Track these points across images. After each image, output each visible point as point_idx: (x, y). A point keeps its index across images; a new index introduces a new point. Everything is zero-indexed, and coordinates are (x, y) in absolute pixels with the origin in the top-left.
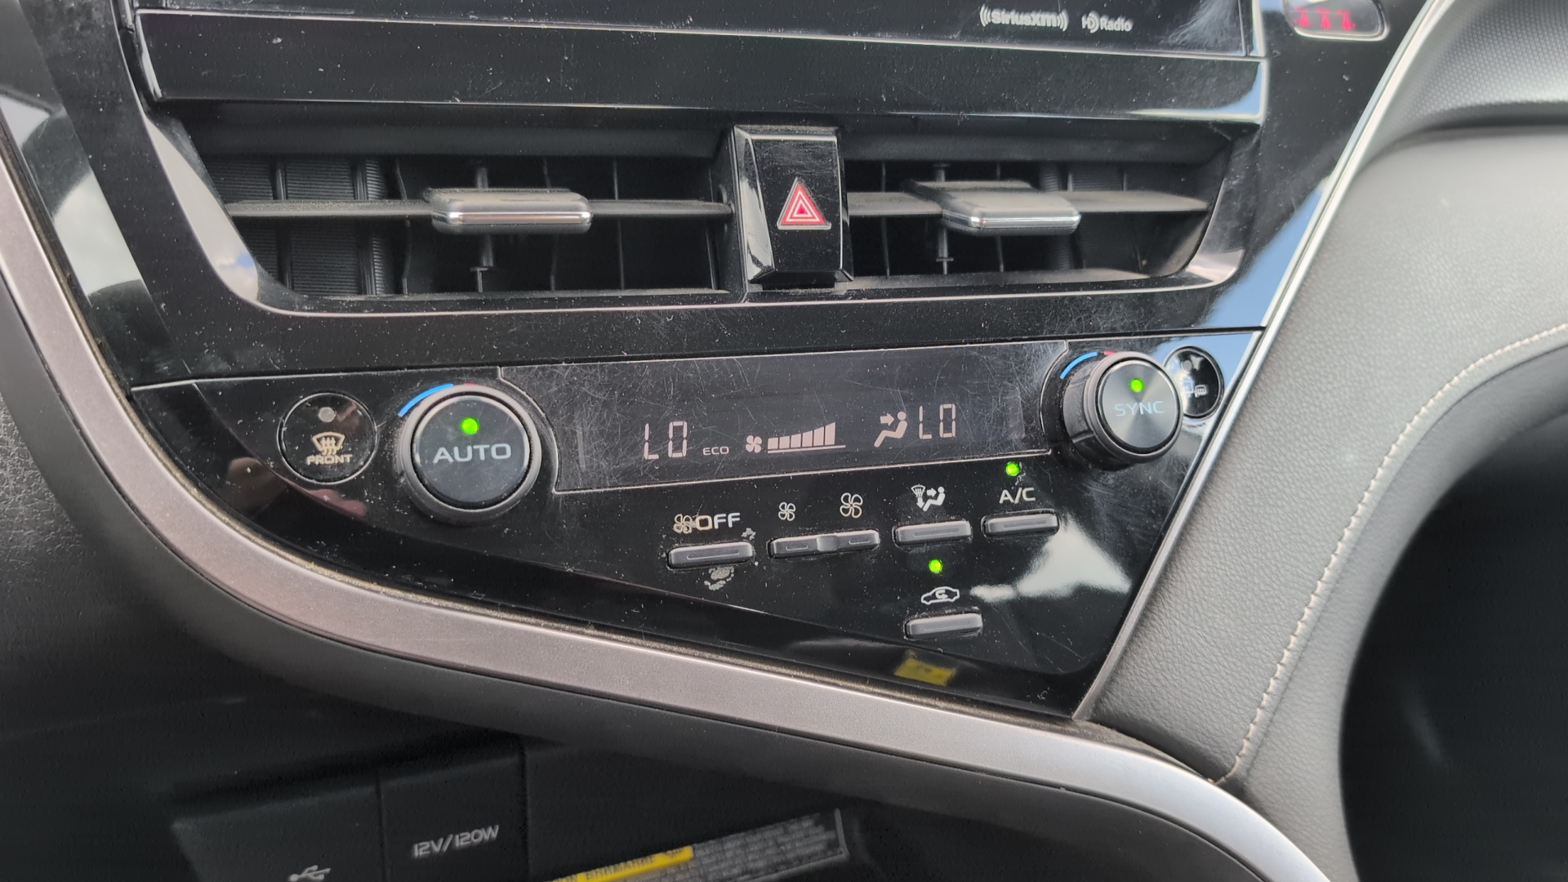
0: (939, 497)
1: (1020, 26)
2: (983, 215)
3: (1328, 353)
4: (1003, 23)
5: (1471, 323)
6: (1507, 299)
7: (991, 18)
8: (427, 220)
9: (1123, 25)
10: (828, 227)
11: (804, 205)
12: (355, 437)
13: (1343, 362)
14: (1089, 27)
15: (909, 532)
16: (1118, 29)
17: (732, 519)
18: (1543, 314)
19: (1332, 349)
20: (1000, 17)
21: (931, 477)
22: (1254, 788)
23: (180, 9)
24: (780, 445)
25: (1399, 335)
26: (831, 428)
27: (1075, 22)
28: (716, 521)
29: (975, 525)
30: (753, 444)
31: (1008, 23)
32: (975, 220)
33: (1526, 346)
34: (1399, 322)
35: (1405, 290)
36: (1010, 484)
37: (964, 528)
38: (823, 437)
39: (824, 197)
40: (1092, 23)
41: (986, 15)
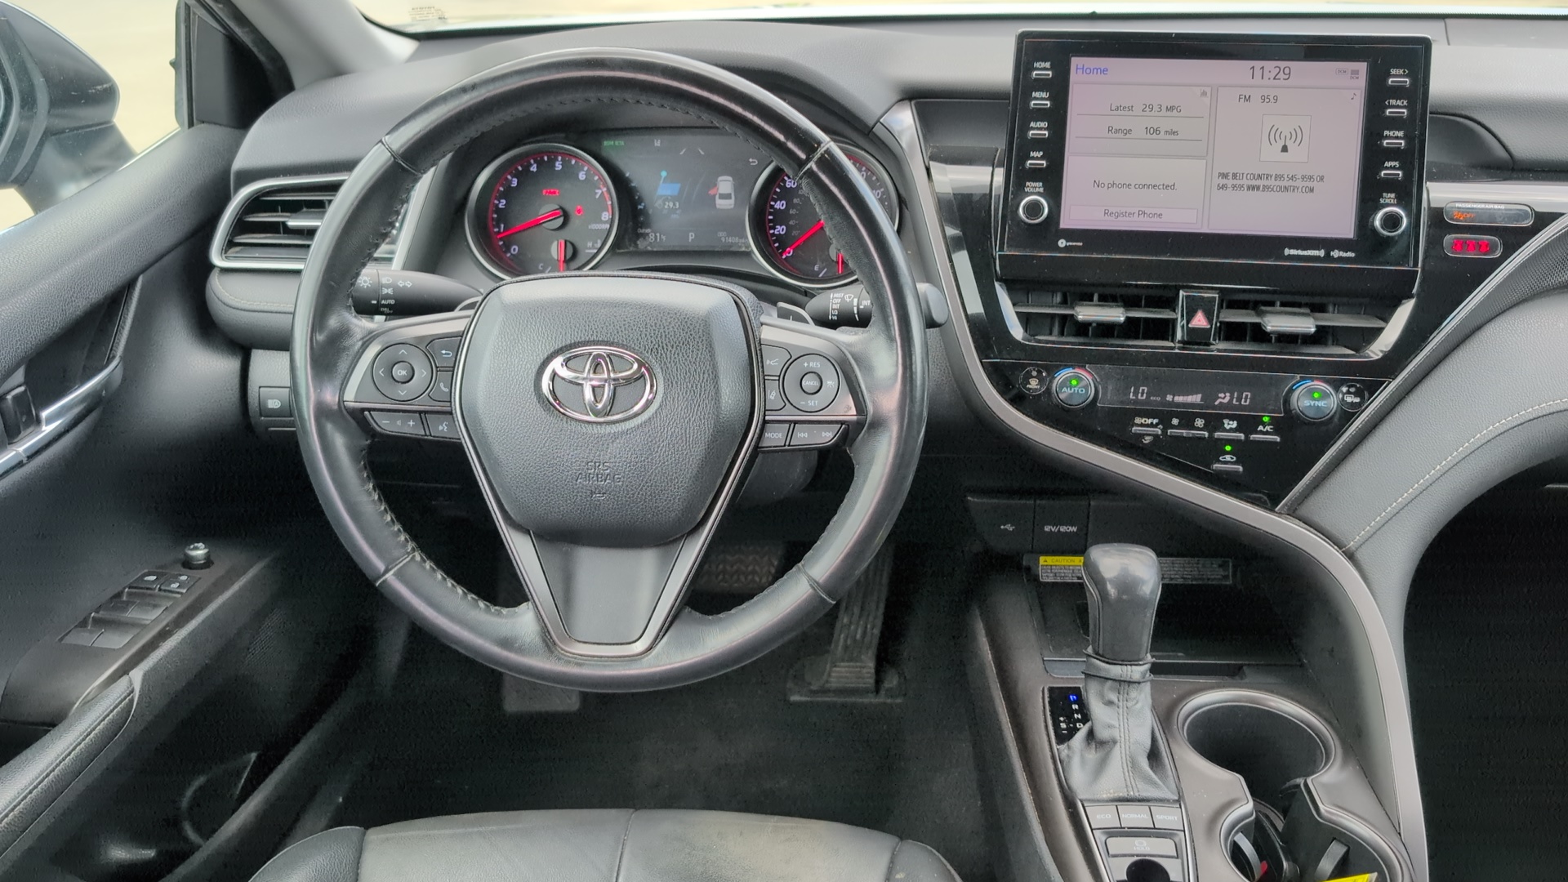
0: (1234, 424)
1: (1302, 255)
2: (1272, 326)
4: (1294, 254)
7: (1290, 252)
8: (1073, 315)
9: (1350, 254)
10: (1209, 327)
11: (1201, 319)
12: (1041, 381)
14: (1334, 255)
15: (1218, 434)
16: (1347, 256)
17: (1155, 421)
20: (1293, 252)
21: (1232, 418)
23: (1009, 252)
24: (1179, 399)
26: (1200, 396)
27: (1327, 253)
28: (1149, 421)
29: (1247, 437)
30: (1169, 398)
31: (1297, 254)
32: (1269, 327)
36: (1264, 425)
37: (1242, 436)
38: (1196, 398)
39: (1209, 316)
40: (1336, 254)
41: (1287, 252)
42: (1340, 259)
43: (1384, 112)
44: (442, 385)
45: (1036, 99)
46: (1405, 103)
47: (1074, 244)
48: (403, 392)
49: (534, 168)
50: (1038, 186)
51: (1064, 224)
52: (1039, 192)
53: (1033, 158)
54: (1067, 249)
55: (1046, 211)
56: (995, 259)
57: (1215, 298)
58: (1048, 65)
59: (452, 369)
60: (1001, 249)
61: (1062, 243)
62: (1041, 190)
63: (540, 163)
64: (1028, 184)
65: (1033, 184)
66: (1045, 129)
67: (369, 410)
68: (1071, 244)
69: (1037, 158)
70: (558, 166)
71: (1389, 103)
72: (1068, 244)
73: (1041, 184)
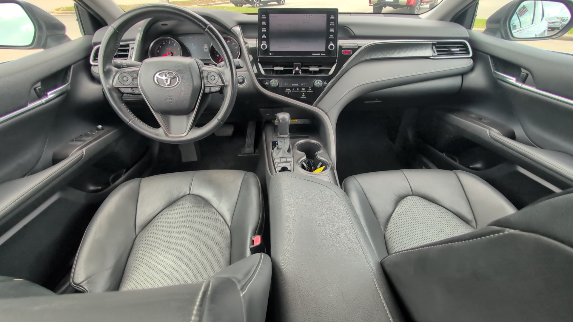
0: (304, 89)
2: (311, 70)
8: (274, 69)
9: (325, 54)
10: (299, 70)
12: (268, 83)
15: (301, 91)
17: (290, 89)
21: (304, 88)
22: (328, 113)
24: (294, 85)
27: (320, 54)
28: (288, 89)
29: (307, 91)
30: (292, 85)
31: (315, 55)
36: (310, 89)
37: (306, 91)
38: (297, 85)
39: (299, 68)
40: (322, 54)
41: (313, 54)
42: (323, 56)
43: (330, 25)
44: (135, 82)
45: (263, 23)
46: (334, 23)
47: (273, 54)
48: (126, 83)
49: (164, 43)
51: (271, 50)
52: (265, 43)
53: (263, 36)
54: (271, 55)
55: (267, 47)
56: (258, 57)
57: (300, 64)
58: (265, 16)
59: (137, 78)
63: (165, 42)
65: (264, 41)
66: (265, 30)
67: (120, 87)
70: (169, 43)
71: (331, 23)
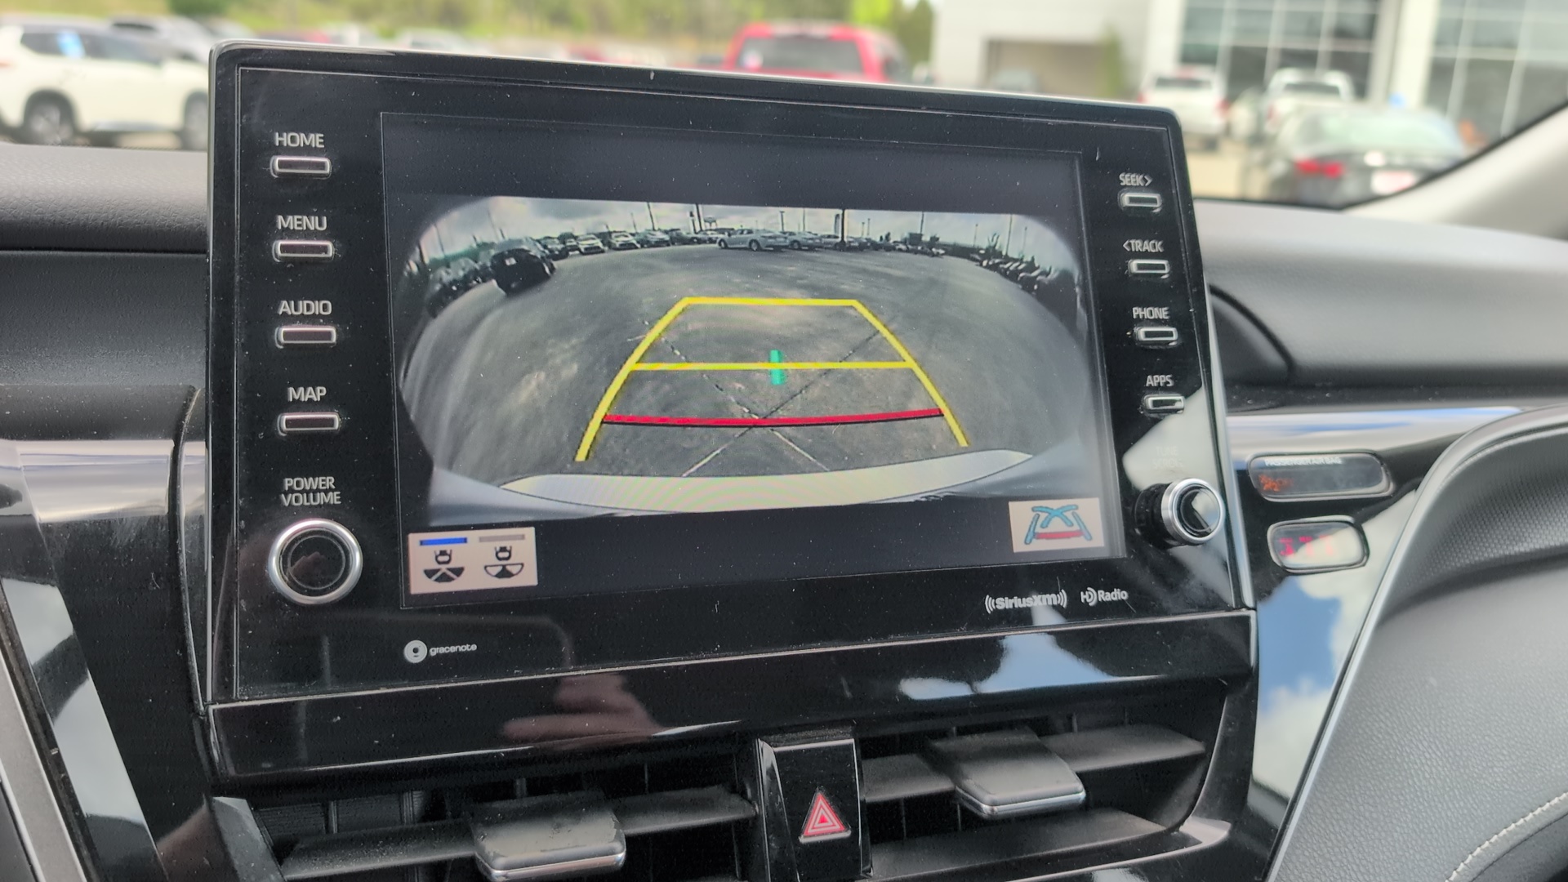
1: (1024, 608)
2: (994, 804)
3: (1327, 867)
4: (1007, 607)
5: (1466, 811)
6: (1499, 780)
7: (995, 604)
8: (470, 860)
9: (1119, 595)
10: (847, 834)
11: (824, 814)
13: (1343, 874)
14: (1088, 600)
16: (1115, 599)
18: (1535, 789)
19: (1332, 861)
20: (1004, 603)
23: (248, 700)
25: (1395, 835)
27: (1074, 598)
31: (1011, 607)
32: (986, 808)
33: (1521, 826)
34: (1395, 821)
35: (1399, 785)
39: (844, 806)
40: (1091, 597)
41: (990, 604)
42: (1103, 609)
43: (1126, 267)
45: (288, 233)
46: (1159, 248)
47: (453, 649)
50: (323, 487)
52: (327, 505)
53: (298, 405)
54: (431, 668)
55: (357, 559)
56: (205, 727)
57: (848, 747)
58: (316, 140)
60: (224, 689)
61: (415, 652)
62: (334, 498)
64: (289, 483)
65: (308, 483)
66: (327, 320)
68: (443, 650)
69: (310, 405)
71: (1130, 245)
72: (434, 652)
73: (330, 481)
